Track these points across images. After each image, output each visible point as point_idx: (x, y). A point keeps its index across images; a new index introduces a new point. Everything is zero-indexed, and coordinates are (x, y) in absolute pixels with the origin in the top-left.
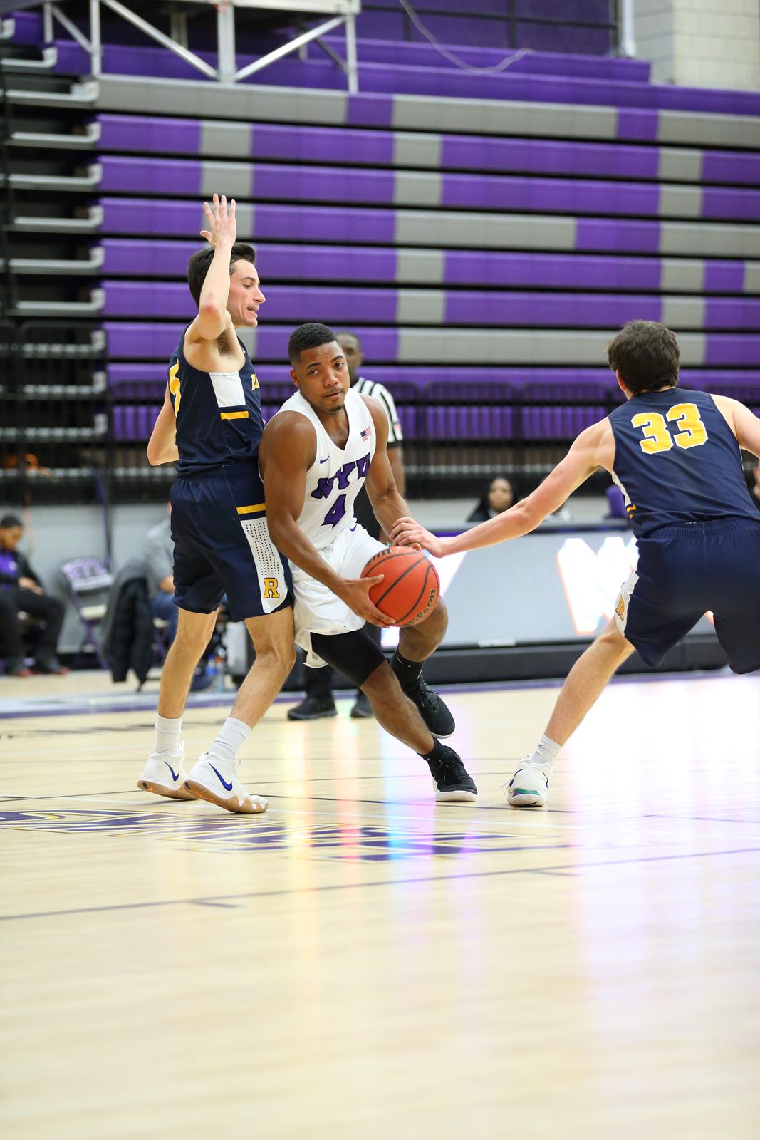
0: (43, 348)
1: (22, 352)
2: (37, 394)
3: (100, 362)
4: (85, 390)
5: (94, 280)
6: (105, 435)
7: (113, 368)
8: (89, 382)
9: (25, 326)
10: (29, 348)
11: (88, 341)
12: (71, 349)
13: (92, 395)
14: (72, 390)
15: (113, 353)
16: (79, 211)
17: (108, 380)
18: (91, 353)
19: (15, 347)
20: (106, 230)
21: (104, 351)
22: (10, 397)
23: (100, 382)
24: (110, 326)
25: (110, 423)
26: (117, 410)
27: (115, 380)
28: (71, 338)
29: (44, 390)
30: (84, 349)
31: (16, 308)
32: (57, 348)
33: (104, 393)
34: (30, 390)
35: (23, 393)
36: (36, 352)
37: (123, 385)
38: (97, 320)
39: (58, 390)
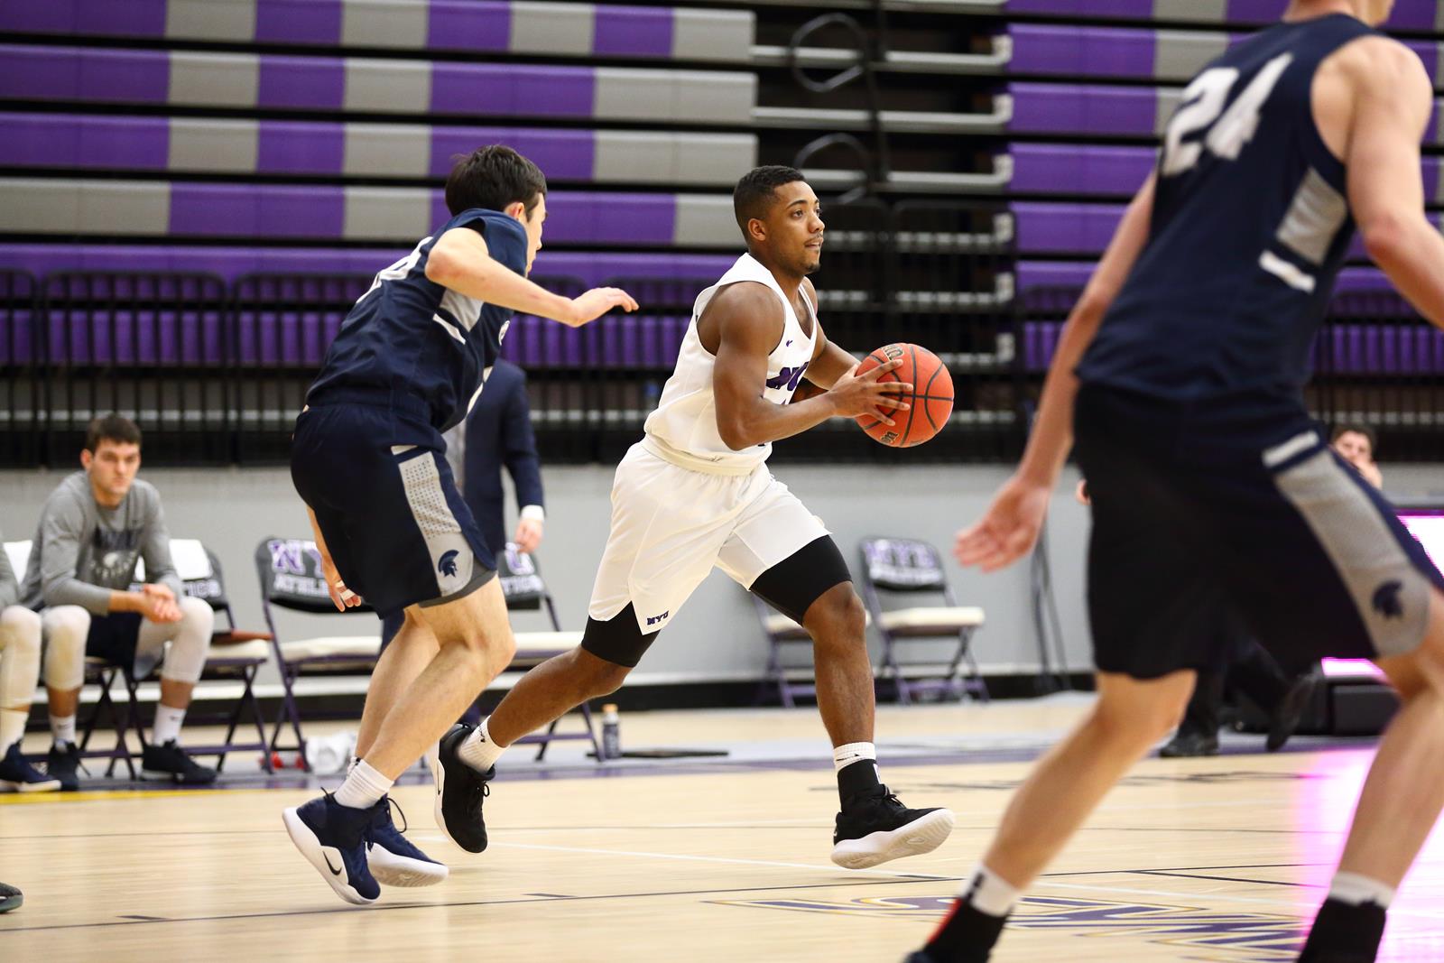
0: (924, 238)
1: (895, 243)
2: (915, 303)
3: (1005, 259)
4: (984, 299)
5: (998, 142)
6: (1011, 364)
7: (1024, 267)
8: (990, 288)
9: (900, 207)
10: (905, 238)
11: (989, 229)
12: (964, 239)
13: (994, 305)
14: (965, 299)
15: (1024, 246)
16: (978, 43)
17: (1016, 286)
18: (993, 245)
19: (884, 237)
20: (1016, 69)
21: (1012, 242)
22: (876, 307)
23: (1005, 288)
24: (1019, 207)
25: (1019, 346)
26: (1030, 328)
27: (1026, 285)
28: (964, 224)
29: (925, 298)
30: (983, 239)
31: (887, 181)
32: (944, 239)
33: (1011, 303)
34: (905, 297)
35: (896, 303)
36: (914, 243)
37: (1038, 292)
38: (1001, 199)
39: (945, 298)
